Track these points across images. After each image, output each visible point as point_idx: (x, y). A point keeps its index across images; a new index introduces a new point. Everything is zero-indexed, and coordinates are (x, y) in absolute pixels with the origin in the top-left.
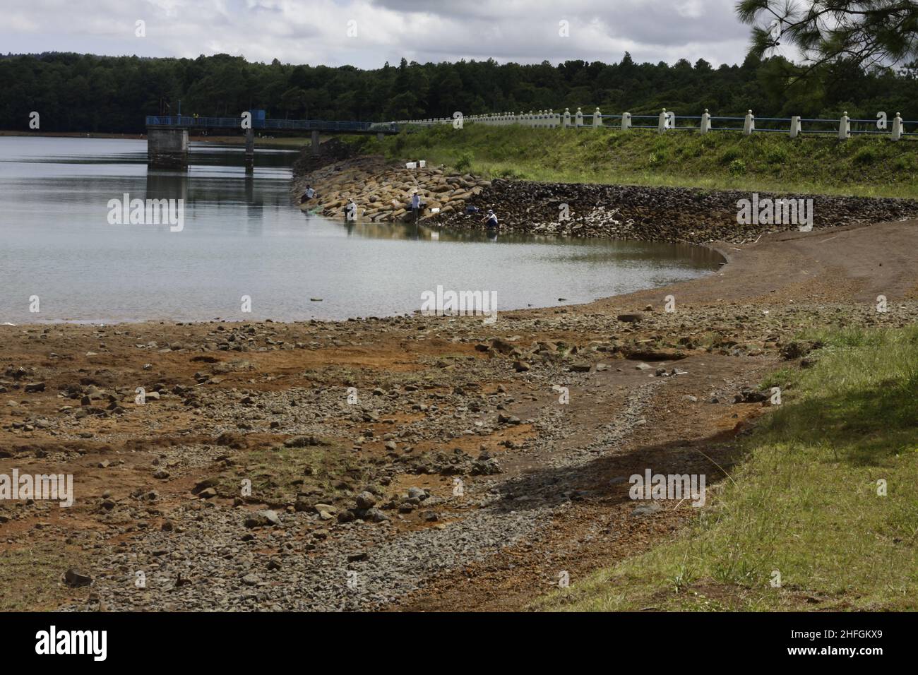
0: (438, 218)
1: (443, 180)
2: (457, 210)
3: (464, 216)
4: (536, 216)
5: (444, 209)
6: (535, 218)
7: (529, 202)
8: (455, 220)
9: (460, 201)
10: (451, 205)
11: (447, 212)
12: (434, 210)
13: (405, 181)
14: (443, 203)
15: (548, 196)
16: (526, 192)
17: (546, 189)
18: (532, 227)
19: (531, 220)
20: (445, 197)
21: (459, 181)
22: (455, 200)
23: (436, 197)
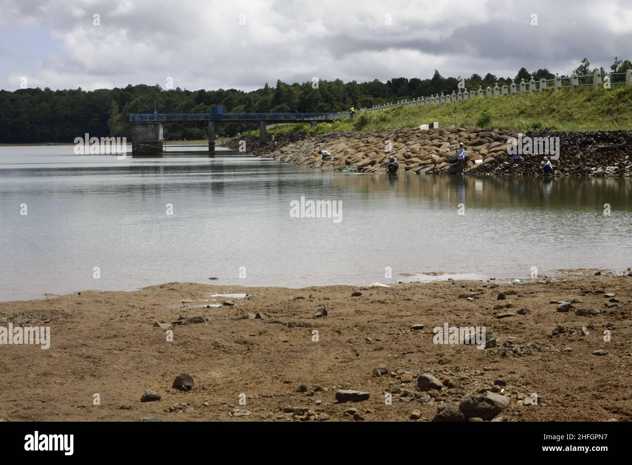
0: (482, 168)
1: (473, 135)
2: (501, 161)
3: (512, 165)
4: (588, 161)
5: (487, 160)
6: (588, 163)
7: (575, 149)
8: (503, 170)
9: (500, 153)
10: (492, 156)
11: (491, 162)
12: (477, 161)
13: (432, 139)
14: (483, 155)
15: (591, 143)
16: (569, 141)
17: (589, 136)
18: (590, 172)
19: (585, 165)
20: (483, 149)
21: (491, 135)
22: (496, 152)
23: (475, 150)
